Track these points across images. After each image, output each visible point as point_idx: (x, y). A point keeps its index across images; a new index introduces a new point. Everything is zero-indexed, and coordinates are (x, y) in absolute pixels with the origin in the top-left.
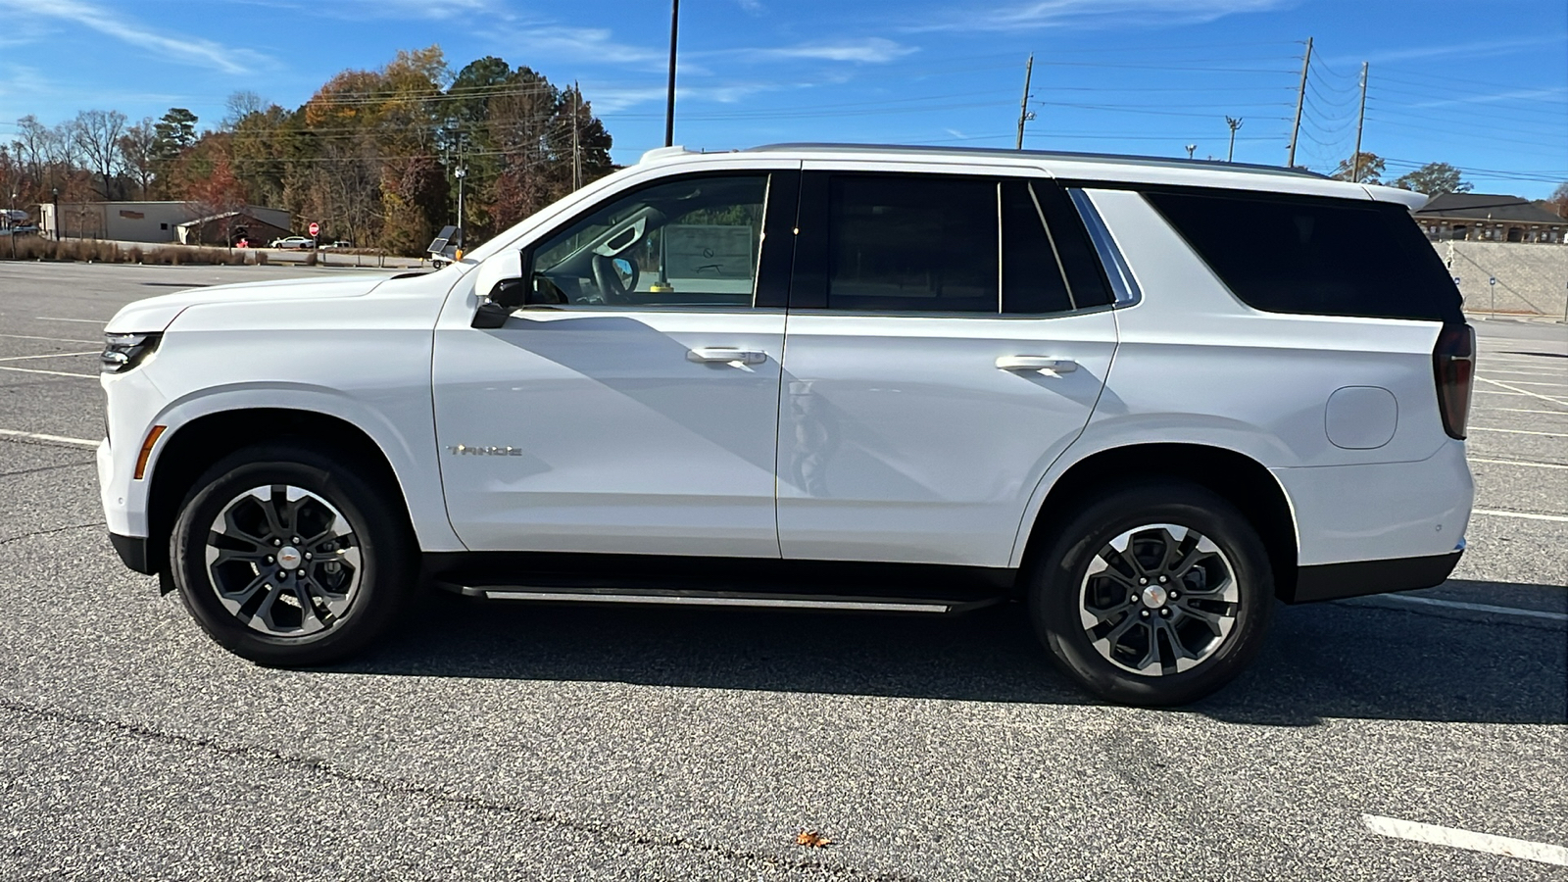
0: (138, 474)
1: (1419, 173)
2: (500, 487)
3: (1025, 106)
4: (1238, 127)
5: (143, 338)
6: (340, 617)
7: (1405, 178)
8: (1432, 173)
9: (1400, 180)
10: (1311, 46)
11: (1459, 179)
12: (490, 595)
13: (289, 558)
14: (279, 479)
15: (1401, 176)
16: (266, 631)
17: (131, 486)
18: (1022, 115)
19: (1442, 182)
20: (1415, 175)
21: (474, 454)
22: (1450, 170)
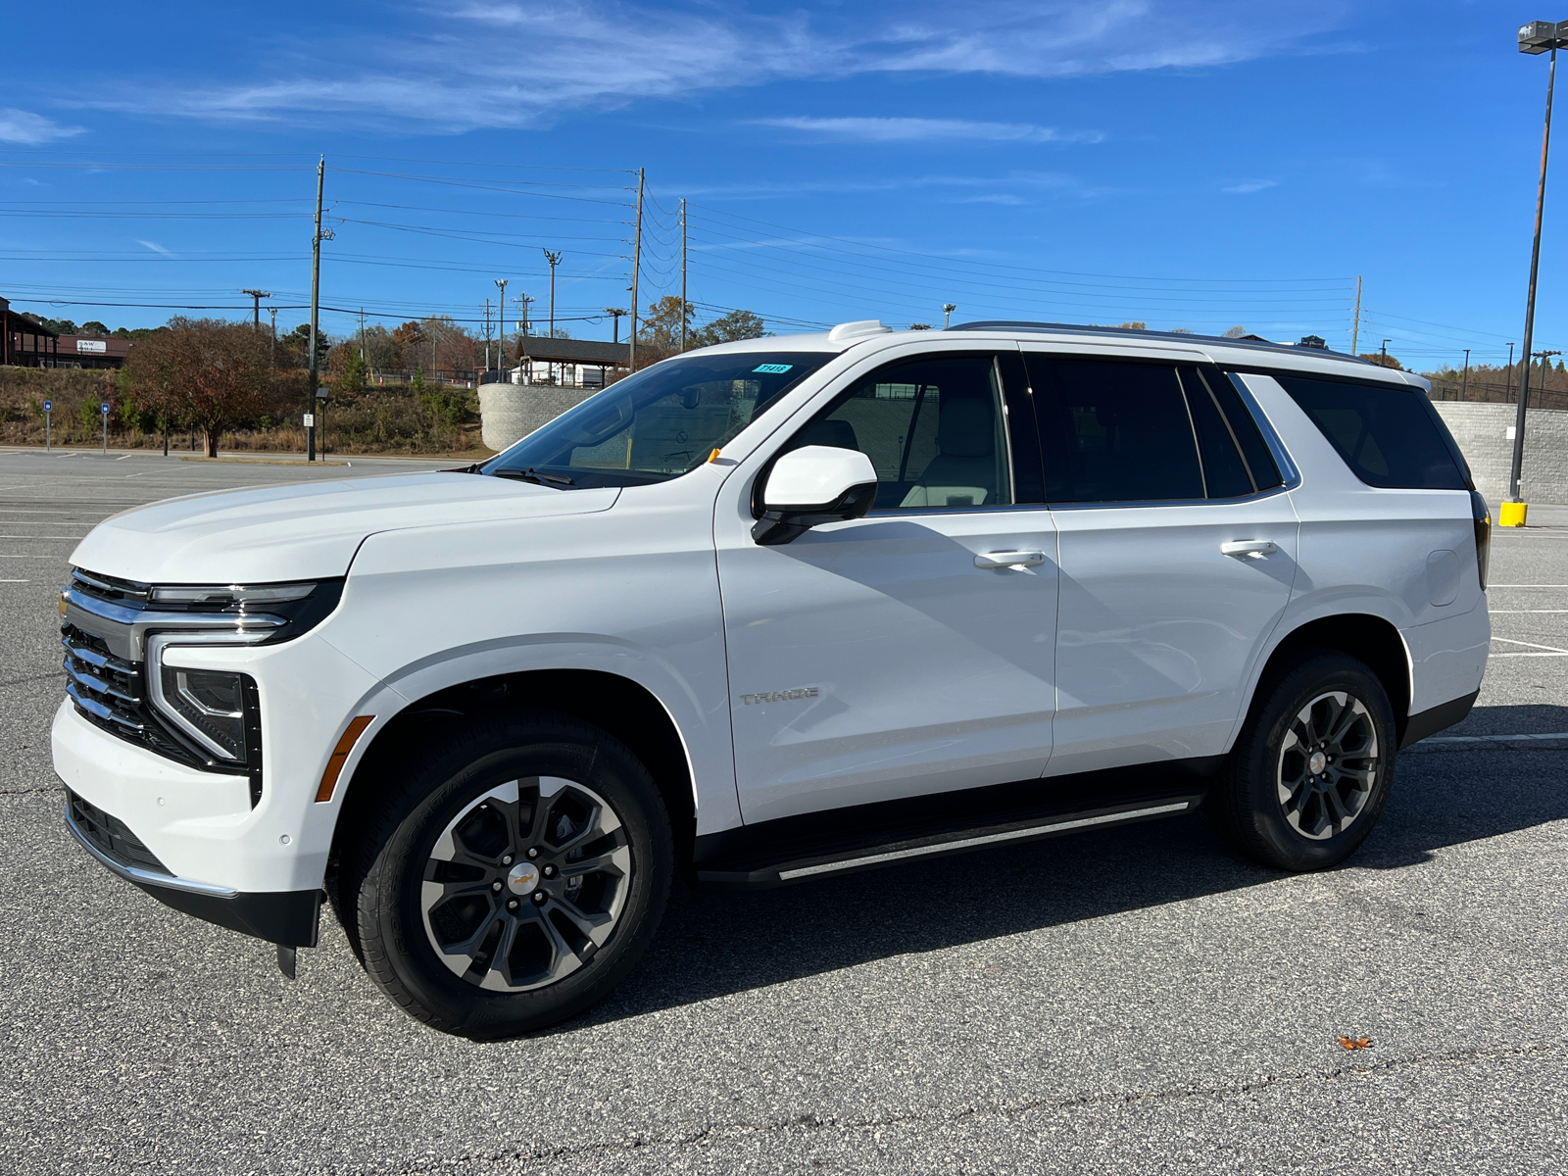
0: (323, 792)
1: (725, 320)
2: (792, 738)
3: (319, 222)
4: (557, 262)
5: (312, 588)
6: (603, 946)
7: (713, 325)
8: (737, 321)
9: (708, 328)
10: (643, 178)
11: (762, 328)
12: (785, 875)
13: (524, 880)
14: (526, 769)
15: (708, 323)
16: (506, 988)
17: (309, 812)
18: (316, 234)
19: (747, 331)
20: (721, 323)
21: (767, 701)
22: (754, 318)
